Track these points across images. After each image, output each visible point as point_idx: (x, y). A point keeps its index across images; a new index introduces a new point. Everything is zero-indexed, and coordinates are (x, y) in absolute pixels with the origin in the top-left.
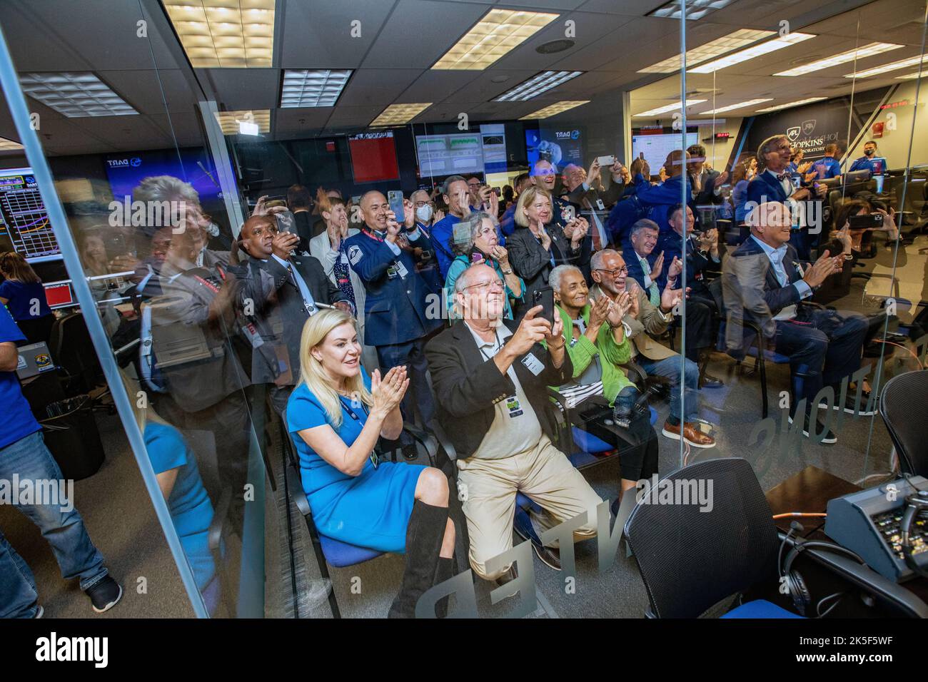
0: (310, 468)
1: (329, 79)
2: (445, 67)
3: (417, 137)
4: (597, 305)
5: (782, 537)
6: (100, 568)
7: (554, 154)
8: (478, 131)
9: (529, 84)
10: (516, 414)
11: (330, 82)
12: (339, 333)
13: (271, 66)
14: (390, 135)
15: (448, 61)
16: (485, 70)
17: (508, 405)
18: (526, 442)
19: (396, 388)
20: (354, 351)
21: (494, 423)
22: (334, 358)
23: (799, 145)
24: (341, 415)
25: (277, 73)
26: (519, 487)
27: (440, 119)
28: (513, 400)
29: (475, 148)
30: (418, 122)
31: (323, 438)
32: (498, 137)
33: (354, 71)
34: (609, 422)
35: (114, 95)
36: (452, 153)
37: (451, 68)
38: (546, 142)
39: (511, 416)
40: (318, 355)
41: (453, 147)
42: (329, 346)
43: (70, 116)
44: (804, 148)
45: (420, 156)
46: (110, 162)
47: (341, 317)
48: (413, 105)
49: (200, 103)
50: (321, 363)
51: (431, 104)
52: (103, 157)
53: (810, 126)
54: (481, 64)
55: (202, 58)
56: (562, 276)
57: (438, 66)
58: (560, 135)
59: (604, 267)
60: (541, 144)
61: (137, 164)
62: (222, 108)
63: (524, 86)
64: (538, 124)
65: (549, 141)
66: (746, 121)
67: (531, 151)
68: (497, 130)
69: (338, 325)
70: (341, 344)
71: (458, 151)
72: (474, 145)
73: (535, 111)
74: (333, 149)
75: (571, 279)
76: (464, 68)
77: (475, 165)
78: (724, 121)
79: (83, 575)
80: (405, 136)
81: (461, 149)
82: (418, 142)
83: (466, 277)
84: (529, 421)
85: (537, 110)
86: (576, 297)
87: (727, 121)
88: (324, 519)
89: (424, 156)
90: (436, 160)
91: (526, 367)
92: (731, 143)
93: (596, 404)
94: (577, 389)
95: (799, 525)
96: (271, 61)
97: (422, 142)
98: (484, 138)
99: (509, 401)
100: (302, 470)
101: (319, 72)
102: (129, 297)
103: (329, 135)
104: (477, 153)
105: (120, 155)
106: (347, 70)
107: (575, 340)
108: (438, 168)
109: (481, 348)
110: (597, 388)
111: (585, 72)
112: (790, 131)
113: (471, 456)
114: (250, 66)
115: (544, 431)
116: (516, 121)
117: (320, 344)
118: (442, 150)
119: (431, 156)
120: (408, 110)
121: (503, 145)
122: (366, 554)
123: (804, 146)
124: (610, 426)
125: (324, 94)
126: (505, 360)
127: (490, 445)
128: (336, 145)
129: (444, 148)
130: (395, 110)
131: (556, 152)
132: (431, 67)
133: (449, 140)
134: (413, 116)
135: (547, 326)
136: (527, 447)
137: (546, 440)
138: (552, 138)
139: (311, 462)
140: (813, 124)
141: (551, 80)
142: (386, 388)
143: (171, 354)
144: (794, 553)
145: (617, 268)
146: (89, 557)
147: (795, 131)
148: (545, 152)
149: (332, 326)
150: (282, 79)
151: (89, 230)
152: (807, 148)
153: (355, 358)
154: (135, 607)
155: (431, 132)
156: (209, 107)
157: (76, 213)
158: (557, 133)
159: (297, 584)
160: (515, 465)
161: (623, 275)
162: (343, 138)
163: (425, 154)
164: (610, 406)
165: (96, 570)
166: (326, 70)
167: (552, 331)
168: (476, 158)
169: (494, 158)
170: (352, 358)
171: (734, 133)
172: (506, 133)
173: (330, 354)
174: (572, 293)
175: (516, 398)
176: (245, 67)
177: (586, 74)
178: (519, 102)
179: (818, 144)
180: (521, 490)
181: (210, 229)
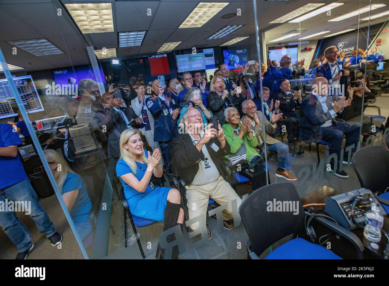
0: (127, 190)
1: (137, 35)
2: (185, 27)
3: (176, 56)
4: (243, 123)
5: (306, 212)
6: (53, 230)
7: (236, 60)
8: (202, 52)
9: (221, 31)
10: (208, 167)
11: (138, 36)
12: (134, 137)
13: (113, 31)
14: (165, 55)
15: (185, 25)
16: (201, 27)
17: (204, 164)
18: (212, 178)
19: (157, 158)
20: (140, 144)
21: (198, 171)
22: (132, 147)
23: (343, 51)
24: (137, 169)
25: (116, 34)
26: (210, 196)
27: (186, 48)
28: (207, 162)
29: (201, 59)
30: (177, 49)
31: (129, 178)
32: (211, 54)
33: (147, 31)
34: (247, 170)
35: (54, 46)
36: (191, 62)
37: (187, 27)
38: (232, 55)
39: (206, 168)
40: (127, 147)
41: (192, 59)
42: (130, 143)
43: (37, 55)
44: (346, 52)
45: (178, 64)
46: (55, 72)
47: (134, 131)
48: (174, 43)
49: (87, 47)
50: (128, 150)
51: (181, 42)
52: (53, 70)
53: (346, 42)
54: (199, 25)
55: (86, 30)
56: (229, 112)
57: (181, 26)
58: (238, 51)
59: (247, 107)
60: (230, 56)
61: (65, 72)
62: (96, 49)
63: (219, 33)
64: (227, 48)
65: (233, 54)
66: (319, 41)
67: (226, 59)
68: (210, 51)
69: (133, 135)
70: (135, 142)
71: (194, 61)
72: (201, 58)
73: (226, 42)
74: (142, 62)
75: (232, 113)
76: (192, 27)
77: (202, 66)
78: (308, 42)
79: (47, 232)
80: (171, 56)
81: (195, 60)
82: (177, 58)
83: (187, 113)
84: (213, 170)
85: (227, 42)
86: (235, 120)
87: (310, 42)
88: (133, 209)
89: (180, 64)
90: (185, 65)
91: (212, 149)
92: (313, 51)
93: (243, 163)
94: (236, 157)
95: (312, 208)
96: (113, 29)
97: (178, 58)
98: (205, 55)
99: (205, 162)
100: (124, 191)
101: (133, 32)
102: (64, 126)
103: (140, 57)
104: (202, 61)
105: (58, 69)
106: (144, 30)
107: (235, 138)
108: (186, 68)
109: (194, 141)
110: (244, 157)
111: (244, 25)
112: (339, 45)
113: (190, 184)
114: (105, 32)
115: (220, 174)
116: (218, 47)
117: (127, 142)
118: (187, 61)
119: (183, 64)
120: (172, 45)
121: (213, 58)
122: (150, 222)
123: (346, 51)
124: (247, 171)
125: (136, 41)
126: (200, 146)
127: (197, 180)
128: (144, 61)
129: (188, 59)
130: (166, 45)
131: (237, 59)
132: (178, 27)
133: (190, 56)
134: (174, 47)
135: (215, 132)
136: (213, 180)
137: (221, 177)
138: (235, 53)
139: (127, 188)
140: (347, 42)
141: (230, 29)
142: (153, 158)
143: (82, 148)
144: (310, 219)
145: (252, 107)
146: (49, 226)
147: (341, 45)
148: (232, 59)
149: (131, 135)
150: (118, 36)
151: (48, 100)
152: (347, 51)
153: (141, 147)
154: (67, 244)
155: (182, 54)
156: (90, 49)
157: (43, 93)
158: (237, 51)
159: (127, 235)
160: (208, 188)
161: (255, 109)
162: (146, 58)
163: (180, 63)
164: (249, 164)
165: (52, 231)
166: (136, 31)
167: (218, 133)
168: (202, 63)
169: (209, 63)
170: (139, 147)
171: (314, 47)
172: (214, 52)
173: (131, 146)
174: (233, 118)
175: (208, 161)
176: (103, 32)
177: (244, 27)
178: (218, 39)
179: (351, 49)
180: (211, 198)
181: (92, 98)
